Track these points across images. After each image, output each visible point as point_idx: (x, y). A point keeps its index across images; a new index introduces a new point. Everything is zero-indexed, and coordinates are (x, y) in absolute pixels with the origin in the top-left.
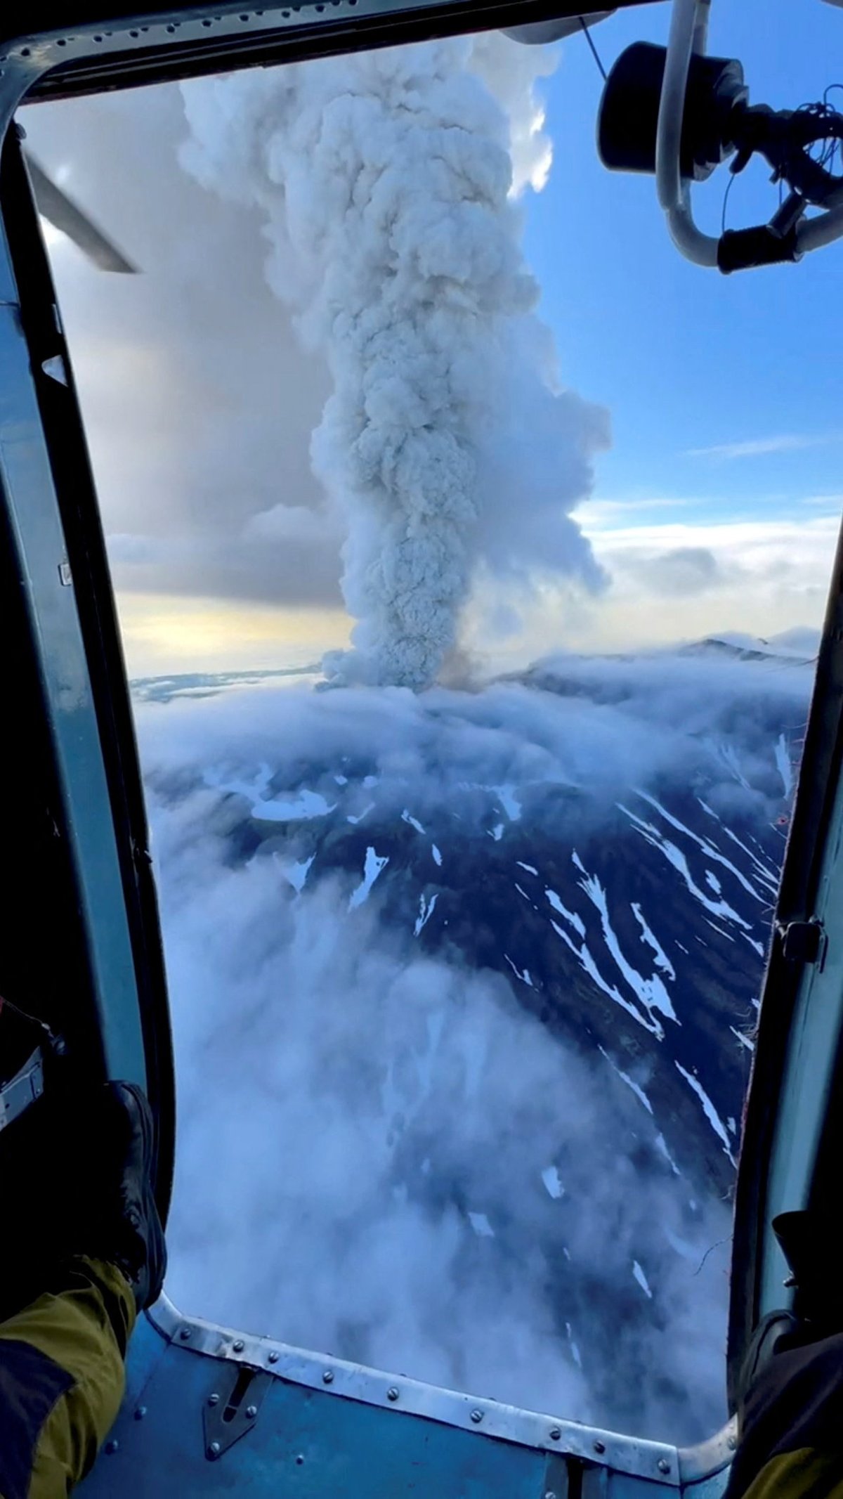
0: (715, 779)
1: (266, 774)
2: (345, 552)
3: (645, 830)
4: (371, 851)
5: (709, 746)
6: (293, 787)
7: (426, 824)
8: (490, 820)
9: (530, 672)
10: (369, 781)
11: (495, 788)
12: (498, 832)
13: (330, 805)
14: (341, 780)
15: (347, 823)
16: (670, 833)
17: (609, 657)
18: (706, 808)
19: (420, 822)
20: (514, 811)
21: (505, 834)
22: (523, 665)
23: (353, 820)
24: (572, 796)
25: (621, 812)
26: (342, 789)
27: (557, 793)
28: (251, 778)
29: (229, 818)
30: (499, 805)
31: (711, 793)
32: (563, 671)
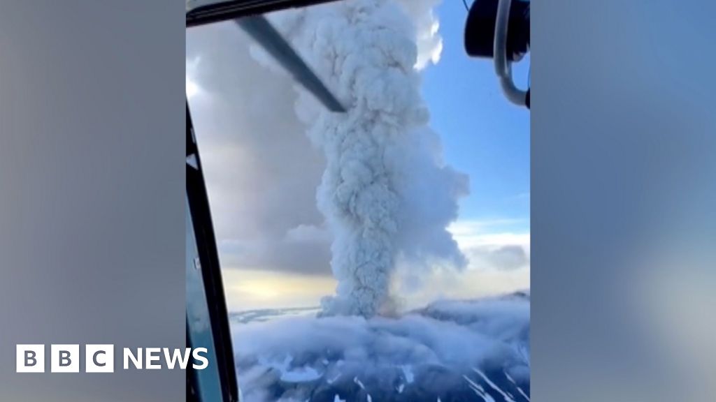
0: (514, 362)
1: (289, 359)
2: (333, 248)
3: (475, 388)
4: (337, 397)
5: (514, 346)
6: (302, 365)
7: (365, 385)
8: (397, 382)
9: (426, 309)
10: (340, 363)
11: (402, 367)
12: (401, 389)
13: (319, 374)
14: (326, 362)
15: (326, 383)
16: (489, 390)
17: (465, 301)
18: (509, 377)
19: (362, 382)
20: (410, 378)
21: (405, 389)
22: (423, 305)
23: (330, 382)
24: (441, 371)
25: (464, 379)
26: (326, 366)
27: (432, 369)
28: (282, 360)
29: (269, 380)
30: (403, 375)
31: (511, 370)
32: (443, 308)
